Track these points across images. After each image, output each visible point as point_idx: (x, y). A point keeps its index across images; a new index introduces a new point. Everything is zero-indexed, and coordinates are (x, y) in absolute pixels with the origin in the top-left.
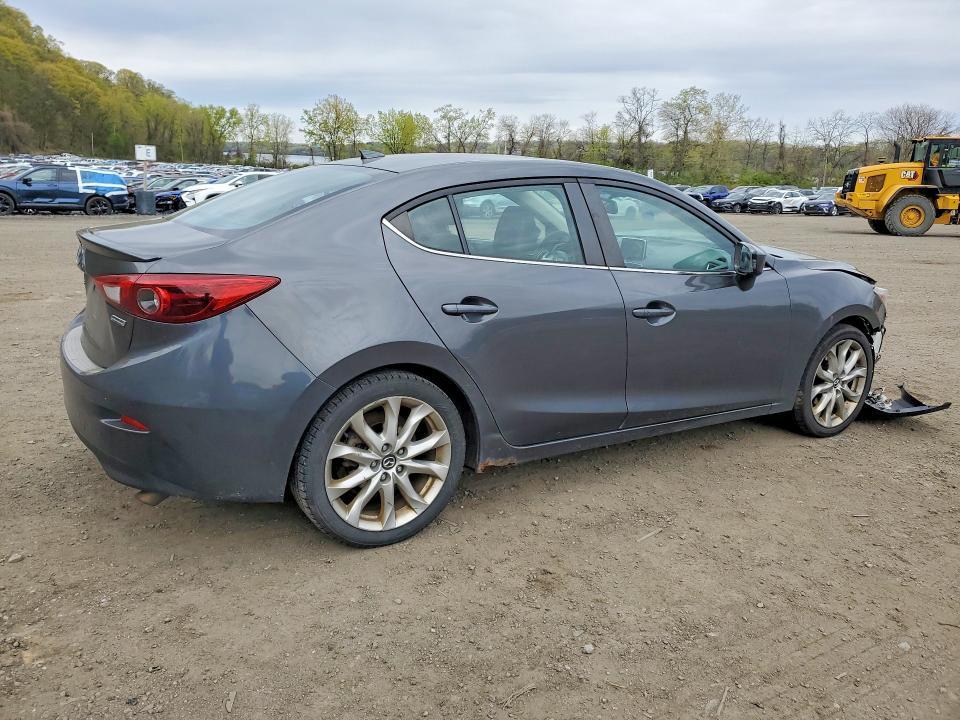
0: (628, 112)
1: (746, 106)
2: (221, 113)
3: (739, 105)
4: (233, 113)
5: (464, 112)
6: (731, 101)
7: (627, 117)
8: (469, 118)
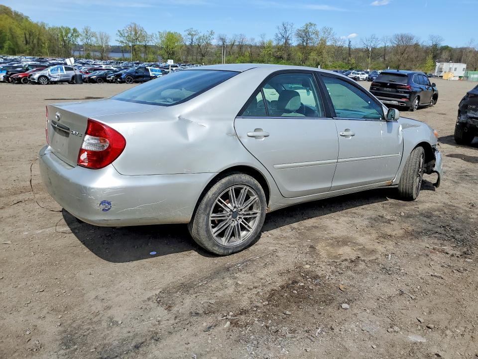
0: (281, 34)
1: (335, 33)
2: (67, 30)
3: (332, 32)
4: (75, 30)
5: (199, 31)
6: (329, 30)
7: (280, 36)
8: (201, 35)
